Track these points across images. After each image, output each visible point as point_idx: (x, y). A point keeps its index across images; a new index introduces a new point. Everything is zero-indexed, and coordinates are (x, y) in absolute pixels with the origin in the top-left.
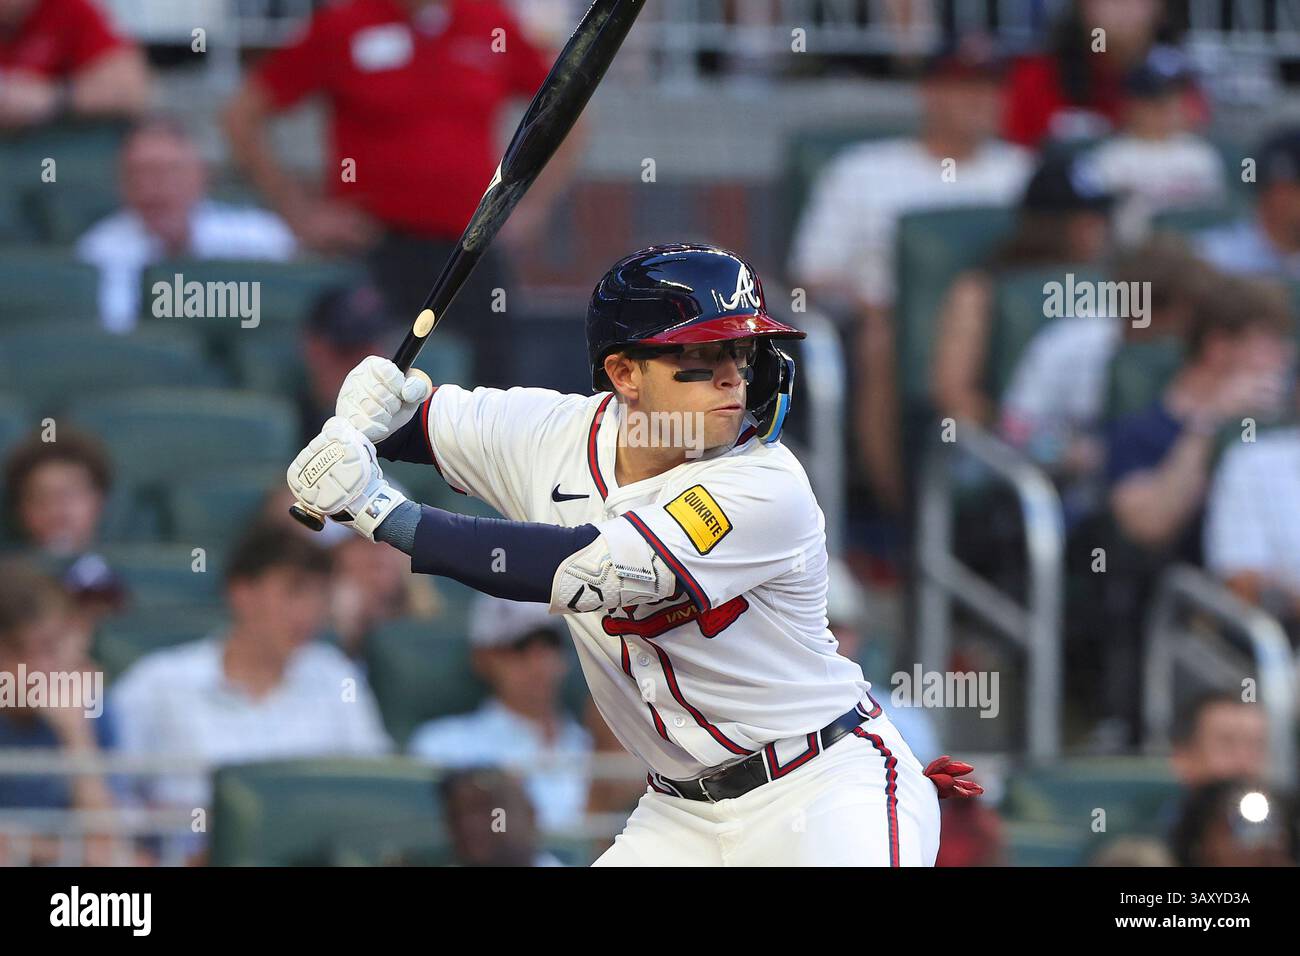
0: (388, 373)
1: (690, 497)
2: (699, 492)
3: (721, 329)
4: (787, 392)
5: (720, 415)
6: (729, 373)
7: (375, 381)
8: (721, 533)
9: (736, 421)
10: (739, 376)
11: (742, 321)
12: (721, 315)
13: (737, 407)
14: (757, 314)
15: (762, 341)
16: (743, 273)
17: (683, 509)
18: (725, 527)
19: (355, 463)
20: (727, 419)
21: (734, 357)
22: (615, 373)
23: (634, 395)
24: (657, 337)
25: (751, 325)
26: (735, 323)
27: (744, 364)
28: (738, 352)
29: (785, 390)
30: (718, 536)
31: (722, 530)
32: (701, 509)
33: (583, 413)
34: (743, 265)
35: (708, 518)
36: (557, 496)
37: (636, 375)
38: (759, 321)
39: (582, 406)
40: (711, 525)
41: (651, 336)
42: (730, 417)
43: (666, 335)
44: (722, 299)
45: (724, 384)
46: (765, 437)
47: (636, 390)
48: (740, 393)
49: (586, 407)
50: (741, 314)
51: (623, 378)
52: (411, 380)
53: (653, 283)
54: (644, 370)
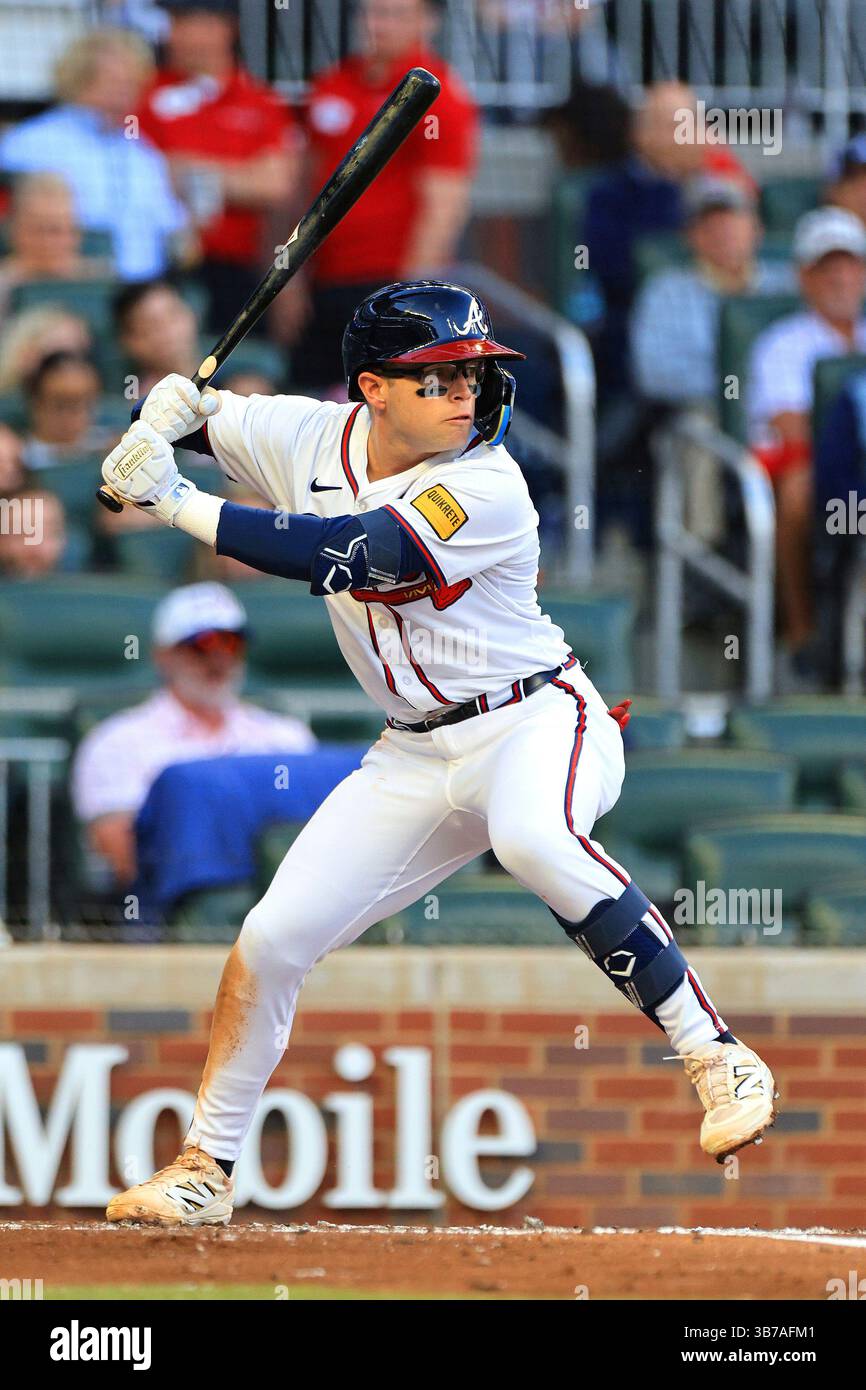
0: (189, 390)
1: (431, 494)
2: (439, 490)
3: (456, 351)
4: (509, 404)
5: (452, 425)
6: (461, 387)
7: (177, 397)
8: (460, 523)
9: (466, 429)
10: (469, 392)
11: (472, 345)
12: (456, 339)
13: (466, 417)
14: (484, 338)
15: (489, 361)
16: (474, 306)
17: (426, 503)
18: (462, 519)
19: (160, 460)
20: (458, 428)
21: (466, 376)
22: (367, 387)
23: (382, 406)
24: (402, 357)
25: (479, 348)
26: (467, 346)
27: (473, 382)
28: (468, 372)
29: (507, 403)
30: (457, 526)
31: (460, 521)
32: (442, 504)
33: (336, 418)
34: (474, 299)
35: (448, 511)
36: (315, 488)
37: (383, 389)
38: (486, 347)
39: (335, 411)
40: (451, 517)
41: (397, 356)
42: (461, 426)
43: (408, 356)
44: (455, 327)
45: (457, 398)
46: (491, 441)
47: (384, 403)
48: (468, 406)
49: (340, 415)
50: (471, 338)
51: (373, 392)
52: (205, 397)
53: (398, 313)
54: (390, 385)
